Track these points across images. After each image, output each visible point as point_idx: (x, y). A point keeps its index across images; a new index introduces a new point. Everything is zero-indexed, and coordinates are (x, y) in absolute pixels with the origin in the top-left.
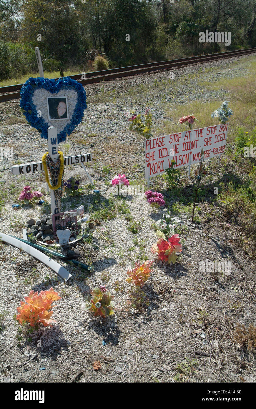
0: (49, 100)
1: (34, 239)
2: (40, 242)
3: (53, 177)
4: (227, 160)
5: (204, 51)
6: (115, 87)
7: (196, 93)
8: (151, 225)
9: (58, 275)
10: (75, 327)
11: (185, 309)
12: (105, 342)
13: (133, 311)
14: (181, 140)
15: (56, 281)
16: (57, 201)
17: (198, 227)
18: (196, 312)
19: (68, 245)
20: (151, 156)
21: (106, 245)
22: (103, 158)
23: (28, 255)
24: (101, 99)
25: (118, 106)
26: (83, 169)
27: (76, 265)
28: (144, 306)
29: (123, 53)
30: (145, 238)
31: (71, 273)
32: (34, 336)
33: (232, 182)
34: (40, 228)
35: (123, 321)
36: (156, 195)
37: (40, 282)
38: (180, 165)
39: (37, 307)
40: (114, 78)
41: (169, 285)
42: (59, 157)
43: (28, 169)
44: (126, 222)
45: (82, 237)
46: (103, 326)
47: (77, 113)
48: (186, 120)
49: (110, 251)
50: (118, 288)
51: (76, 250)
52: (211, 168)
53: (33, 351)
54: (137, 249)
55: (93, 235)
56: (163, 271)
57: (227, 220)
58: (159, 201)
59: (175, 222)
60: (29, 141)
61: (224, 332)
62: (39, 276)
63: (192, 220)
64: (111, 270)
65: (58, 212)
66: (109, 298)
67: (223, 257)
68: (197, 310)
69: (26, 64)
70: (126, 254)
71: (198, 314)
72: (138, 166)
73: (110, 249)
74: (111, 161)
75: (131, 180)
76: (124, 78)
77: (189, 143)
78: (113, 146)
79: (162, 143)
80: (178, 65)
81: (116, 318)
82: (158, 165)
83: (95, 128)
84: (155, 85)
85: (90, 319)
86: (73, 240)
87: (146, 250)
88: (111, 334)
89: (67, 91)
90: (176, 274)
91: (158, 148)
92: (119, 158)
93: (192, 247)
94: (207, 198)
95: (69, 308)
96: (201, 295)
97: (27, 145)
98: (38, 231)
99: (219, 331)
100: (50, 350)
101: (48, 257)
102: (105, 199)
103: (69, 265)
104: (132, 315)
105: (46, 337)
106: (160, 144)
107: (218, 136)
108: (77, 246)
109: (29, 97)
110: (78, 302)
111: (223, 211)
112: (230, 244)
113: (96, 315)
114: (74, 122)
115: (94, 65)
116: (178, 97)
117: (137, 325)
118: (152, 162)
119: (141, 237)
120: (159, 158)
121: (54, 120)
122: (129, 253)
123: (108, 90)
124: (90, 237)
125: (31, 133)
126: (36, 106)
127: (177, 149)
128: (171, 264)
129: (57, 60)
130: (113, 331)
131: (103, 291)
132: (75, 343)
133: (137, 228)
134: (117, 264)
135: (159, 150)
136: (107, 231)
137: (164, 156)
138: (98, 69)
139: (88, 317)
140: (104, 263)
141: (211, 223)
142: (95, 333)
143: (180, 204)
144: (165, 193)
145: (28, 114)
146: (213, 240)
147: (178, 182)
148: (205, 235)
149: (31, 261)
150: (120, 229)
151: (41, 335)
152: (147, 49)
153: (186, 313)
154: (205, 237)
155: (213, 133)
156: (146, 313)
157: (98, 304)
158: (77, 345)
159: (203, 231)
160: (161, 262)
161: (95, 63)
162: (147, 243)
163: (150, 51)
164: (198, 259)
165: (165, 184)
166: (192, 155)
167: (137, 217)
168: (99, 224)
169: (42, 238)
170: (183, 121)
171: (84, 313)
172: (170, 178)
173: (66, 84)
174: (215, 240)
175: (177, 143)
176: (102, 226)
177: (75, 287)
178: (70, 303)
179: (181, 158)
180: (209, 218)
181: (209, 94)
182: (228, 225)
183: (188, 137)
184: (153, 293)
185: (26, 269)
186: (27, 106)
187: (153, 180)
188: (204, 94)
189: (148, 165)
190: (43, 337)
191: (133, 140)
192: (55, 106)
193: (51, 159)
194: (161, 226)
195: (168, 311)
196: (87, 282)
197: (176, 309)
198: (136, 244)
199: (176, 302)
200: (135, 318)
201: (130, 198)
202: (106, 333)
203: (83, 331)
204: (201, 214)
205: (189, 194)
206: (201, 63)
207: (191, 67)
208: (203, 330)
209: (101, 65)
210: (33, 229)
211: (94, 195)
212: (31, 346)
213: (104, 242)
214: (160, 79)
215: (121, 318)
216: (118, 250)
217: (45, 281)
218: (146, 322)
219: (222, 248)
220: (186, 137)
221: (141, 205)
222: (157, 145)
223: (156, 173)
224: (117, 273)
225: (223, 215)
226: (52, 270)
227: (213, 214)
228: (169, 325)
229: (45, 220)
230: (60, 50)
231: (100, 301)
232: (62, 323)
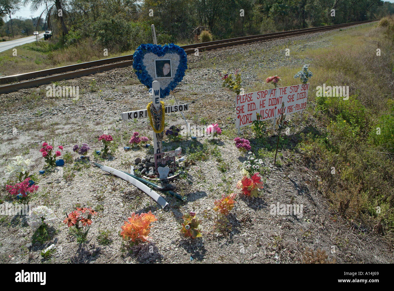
0: (157, 61)
1: (139, 173)
2: (144, 176)
3: (156, 123)
4: (308, 115)
5: (293, 27)
6: (216, 56)
7: (285, 61)
8: (238, 166)
9: (157, 203)
10: (169, 244)
11: (262, 235)
12: (193, 258)
13: (218, 235)
14: (268, 97)
15: (155, 208)
16: (159, 143)
17: (280, 170)
18: (272, 238)
19: (167, 179)
20: (241, 109)
21: (199, 180)
22: (201, 112)
23: (133, 186)
24: (203, 65)
25: (217, 71)
26: (184, 120)
27: (172, 195)
28: (227, 231)
29: (224, 29)
30: (232, 177)
31: (168, 202)
32: (135, 249)
33: (311, 133)
34: (144, 165)
35: (209, 242)
36: (243, 141)
37: (142, 208)
38: (266, 118)
39: (137, 226)
40: (215, 48)
41: (250, 215)
42: (161, 106)
43: (136, 115)
44: (217, 163)
45: (178, 174)
46: (192, 245)
47: (179, 73)
48: (272, 79)
49: (202, 185)
50: (206, 215)
51: (174, 184)
52: (294, 121)
53: (133, 261)
54: (225, 185)
55: (189, 173)
56: (246, 204)
57: (306, 165)
58: (245, 146)
59: (258, 163)
60: (141, 98)
61: (295, 255)
62: (141, 203)
63: (275, 163)
64: (201, 201)
65: (159, 153)
66: (198, 222)
67: (299, 195)
68: (273, 236)
69: (144, 39)
70: (215, 188)
71: (274, 239)
72: (231, 118)
73: (201, 184)
74: (208, 114)
75: (224, 130)
76: (224, 48)
77: (274, 99)
78: (211, 102)
79: (250, 99)
80: (270, 38)
81: (203, 239)
82: (247, 118)
83: (197, 88)
84: (250, 54)
85: (181, 239)
86: (171, 176)
87: (233, 186)
88: (198, 252)
89: (171, 54)
90: (257, 207)
91: (247, 103)
92: (215, 112)
93: (273, 185)
94: (288, 146)
95: (164, 230)
96: (278, 224)
97: (139, 101)
98: (143, 168)
99: (291, 254)
100: (147, 261)
101: (150, 189)
102: (201, 144)
103: (167, 195)
104: (217, 238)
105: (144, 251)
106: (249, 99)
107: (300, 94)
108: (174, 181)
109: (140, 59)
110: (172, 225)
111: (303, 157)
112: (306, 184)
113: (186, 236)
114: (177, 80)
115: (199, 38)
116: (269, 64)
117: (220, 246)
118: (242, 114)
119: (228, 176)
120: (248, 111)
121: (160, 78)
122: (218, 187)
123: (210, 58)
124: (186, 174)
125: (144, 92)
126: (145, 67)
127: (264, 104)
128: (253, 198)
129: (169, 35)
130: (200, 250)
131: (192, 216)
132: (167, 257)
133: (226, 168)
134: (207, 196)
135: (248, 104)
136: (201, 169)
137: (252, 109)
138: (203, 41)
139: (179, 237)
140: (196, 195)
141: (291, 167)
142: (184, 250)
143: (264, 150)
144: (252, 141)
145: (139, 73)
146: (291, 181)
147: (264, 132)
148: (284, 176)
149: (135, 191)
150: (211, 169)
151: (140, 249)
152: (245, 26)
153: (264, 238)
154: (285, 178)
155: (296, 92)
156: (229, 237)
157: (188, 226)
158: (169, 258)
159: (284, 173)
160: (245, 197)
161: (200, 37)
162: (234, 180)
163: (247, 27)
164: (277, 195)
165: (253, 134)
166: (277, 109)
167: (226, 159)
168: (194, 164)
169: (146, 173)
170: (270, 81)
171: (176, 234)
172: (257, 129)
173: (170, 49)
174: (293, 180)
175: (264, 99)
176: (196, 165)
177: (170, 213)
178: (165, 225)
179: (267, 112)
180: (289, 162)
181: (296, 61)
182: (306, 169)
183: (274, 94)
184: (236, 221)
185: (132, 197)
186: (138, 67)
187: (243, 130)
188: (292, 61)
189: (238, 117)
190: (142, 251)
191: (228, 98)
192: (161, 67)
193: (154, 108)
194: (246, 166)
195: (248, 236)
196: (181, 210)
197: (255, 235)
198: (224, 181)
199: (256, 229)
200: (219, 240)
201: (222, 144)
202: (194, 251)
203: (175, 248)
204: (283, 159)
205: (274, 142)
206: (290, 36)
207: (282, 39)
208: (277, 252)
209: (206, 38)
210: (139, 166)
211: (192, 140)
212: (132, 257)
213: (197, 179)
214: (254, 49)
215: (207, 240)
216: (209, 185)
217: (146, 207)
218: (228, 244)
219: (299, 188)
220: (271, 94)
221: (231, 150)
222: (247, 100)
223: (245, 124)
224: (206, 203)
225: (302, 160)
226: (153, 199)
227: (293, 159)
228: (248, 248)
229: (149, 158)
230: (172, 27)
231: (189, 224)
232: (158, 240)
